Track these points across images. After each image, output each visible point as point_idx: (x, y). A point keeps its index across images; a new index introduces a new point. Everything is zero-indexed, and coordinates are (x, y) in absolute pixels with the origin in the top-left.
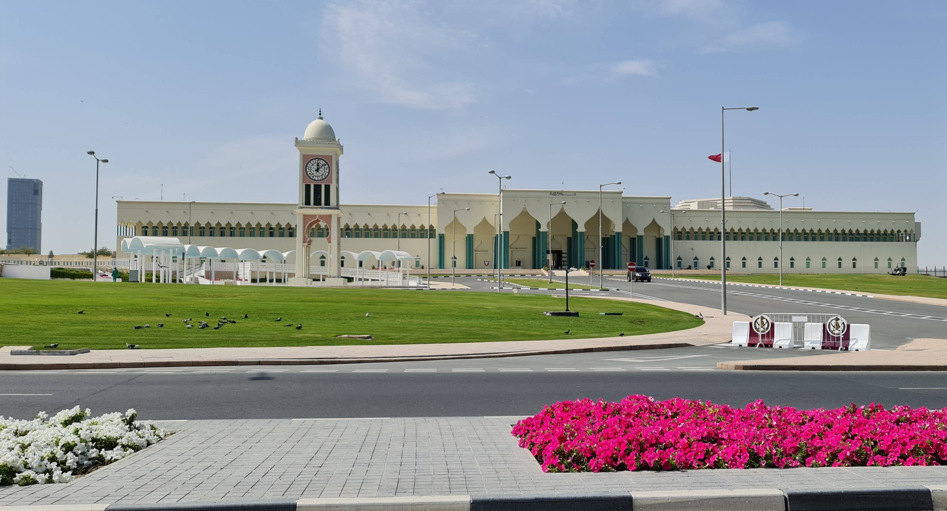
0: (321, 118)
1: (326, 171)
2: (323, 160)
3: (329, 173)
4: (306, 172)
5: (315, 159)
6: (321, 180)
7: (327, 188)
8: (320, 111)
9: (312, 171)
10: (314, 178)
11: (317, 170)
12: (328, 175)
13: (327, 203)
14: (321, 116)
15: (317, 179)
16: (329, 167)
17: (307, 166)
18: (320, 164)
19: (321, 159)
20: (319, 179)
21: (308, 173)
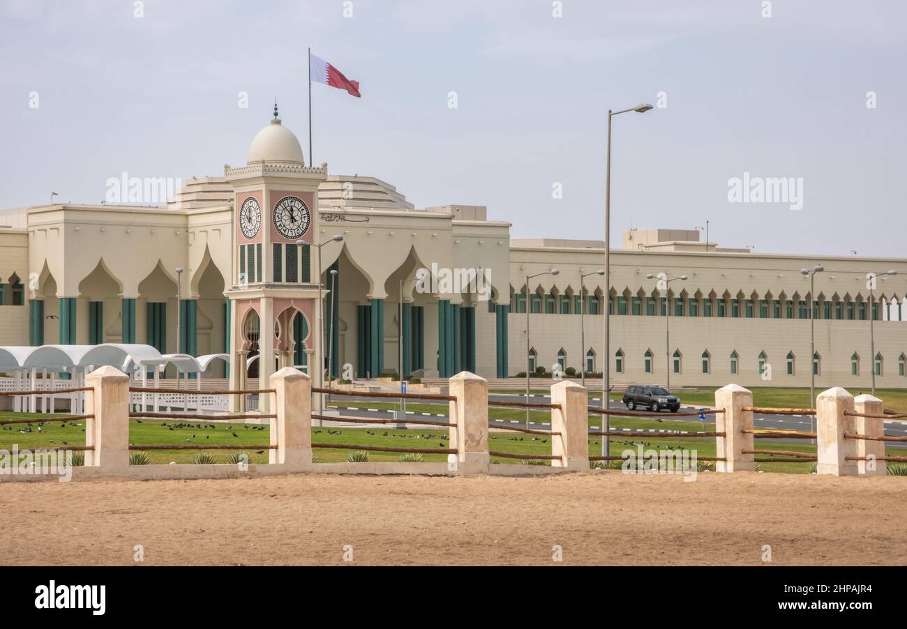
0: (279, 122)
1: (303, 220)
2: (300, 201)
3: (308, 224)
4: (275, 222)
5: (287, 199)
6: (296, 237)
7: (306, 249)
8: (276, 109)
9: (283, 221)
10: (286, 233)
11: (293, 219)
12: (306, 228)
13: (306, 278)
14: (278, 118)
15: (290, 234)
16: (308, 213)
17: (275, 212)
18: (294, 209)
19: (296, 199)
20: (294, 235)
21: (278, 224)
